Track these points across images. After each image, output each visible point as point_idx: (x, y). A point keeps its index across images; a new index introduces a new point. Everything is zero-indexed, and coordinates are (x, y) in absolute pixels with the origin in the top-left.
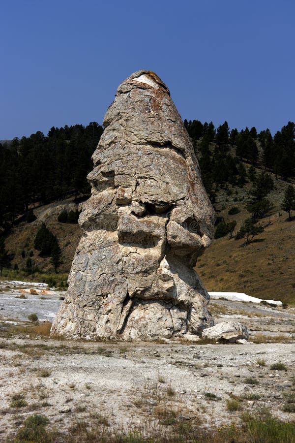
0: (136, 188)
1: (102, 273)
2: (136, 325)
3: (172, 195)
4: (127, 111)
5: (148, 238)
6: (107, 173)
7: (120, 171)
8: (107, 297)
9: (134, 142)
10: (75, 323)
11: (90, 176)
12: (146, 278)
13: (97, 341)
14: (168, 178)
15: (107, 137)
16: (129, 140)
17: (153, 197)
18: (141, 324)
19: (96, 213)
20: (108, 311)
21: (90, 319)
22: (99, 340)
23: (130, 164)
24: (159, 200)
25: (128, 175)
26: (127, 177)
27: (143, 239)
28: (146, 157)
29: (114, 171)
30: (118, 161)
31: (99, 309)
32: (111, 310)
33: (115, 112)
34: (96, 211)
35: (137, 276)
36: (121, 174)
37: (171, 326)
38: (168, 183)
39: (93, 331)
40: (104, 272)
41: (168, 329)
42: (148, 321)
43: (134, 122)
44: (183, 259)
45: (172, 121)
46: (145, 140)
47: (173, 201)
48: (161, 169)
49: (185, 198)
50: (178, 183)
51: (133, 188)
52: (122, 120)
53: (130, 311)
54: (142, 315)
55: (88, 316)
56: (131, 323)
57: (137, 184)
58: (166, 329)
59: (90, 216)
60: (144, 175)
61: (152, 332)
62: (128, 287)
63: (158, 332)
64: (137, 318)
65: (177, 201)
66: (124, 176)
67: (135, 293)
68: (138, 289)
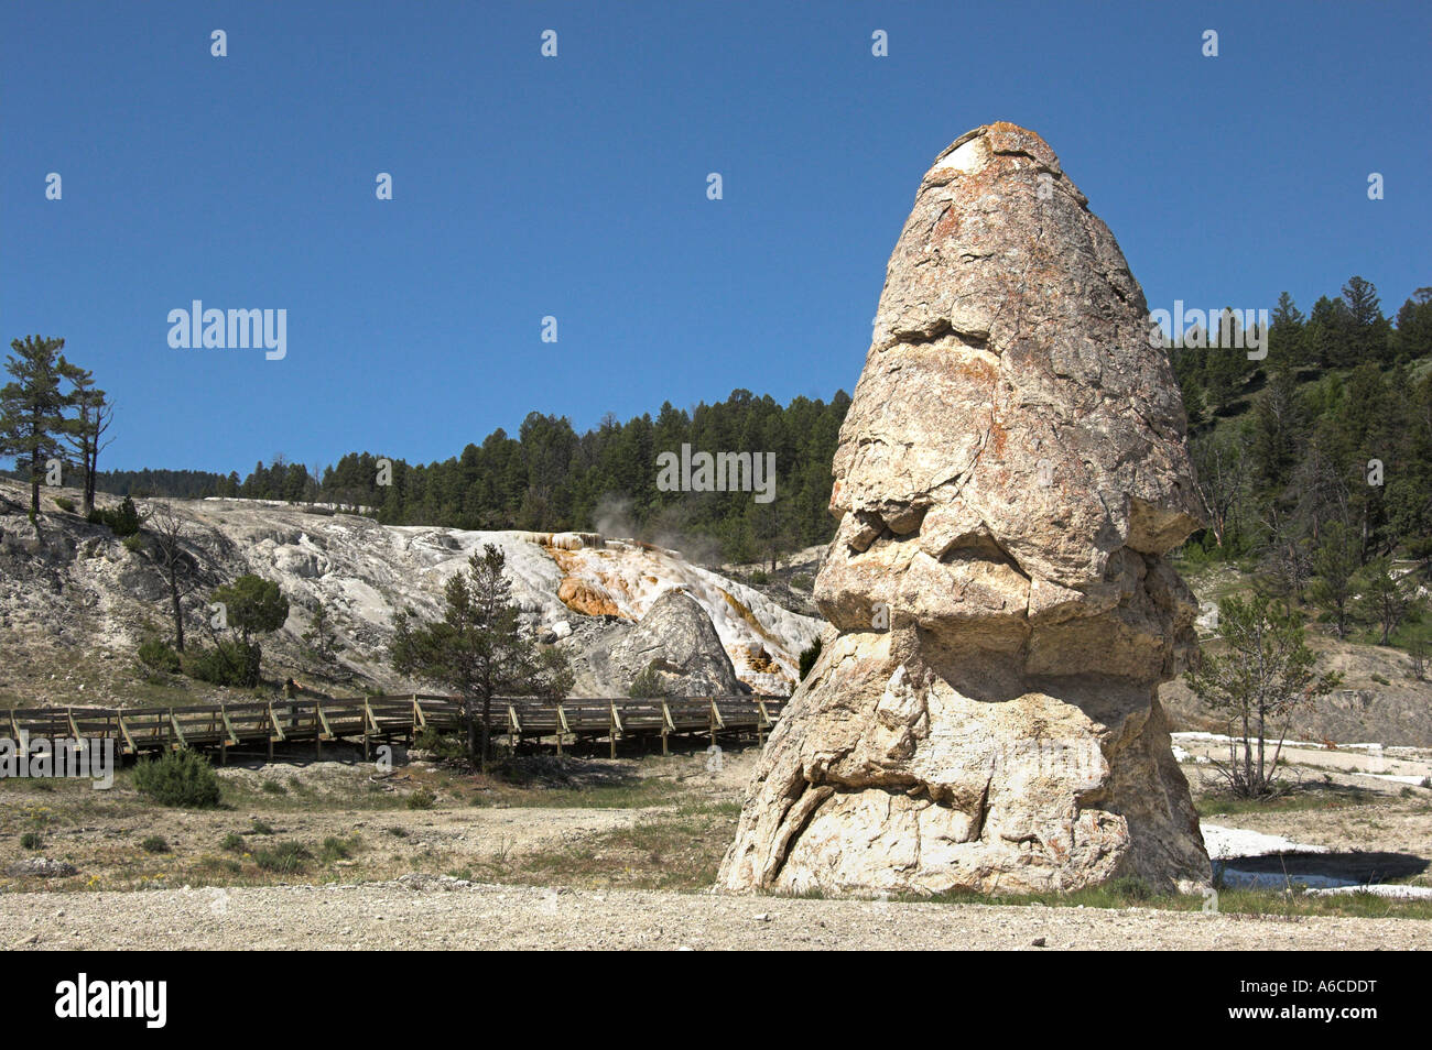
2: (813, 858)
3: (917, 477)
12: (841, 725)
14: (914, 433)
17: (873, 492)
18: (824, 856)
20: (754, 820)
24: (885, 499)
28: (884, 380)
32: (758, 817)
35: (822, 720)
37: (910, 859)
38: (910, 445)
41: (897, 870)
42: (844, 846)
45: (976, 257)
46: (892, 332)
47: (919, 495)
49: (958, 476)
50: (940, 437)
53: (809, 816)
54: (836, 829)
56: (803, 852)
58: (891, 870)
60: (867, 433)
62: (802, 752)
64: (820, 837)
67: (816, 768)
68: (820, 755)
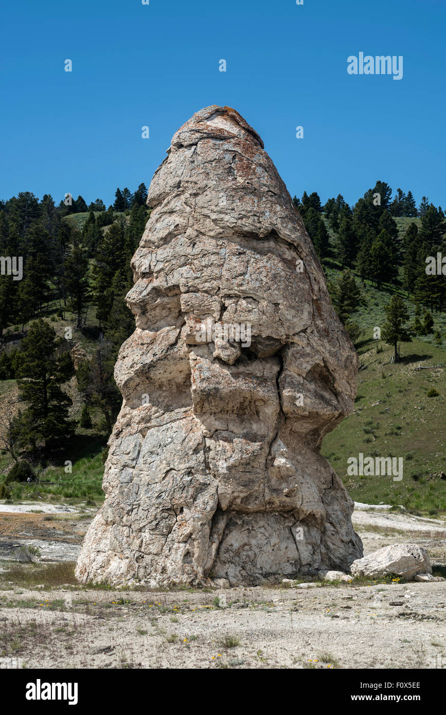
0: (221, 315)
1: (168, 468)
2: (237, 559)
3: (286, 325)
4: (194, 179)
5: (247, 403)
6: (166, 289)
7: (189, 284)
8: (182, 511)
9: (212, 234)
10: (127, 561)
11: (133, 295)
12: (247, 475)
13: (171, 590)
14: (277, 296)
15: (158, 225)
16: (203, 231)
18: (244, 557)
19: (148, 361)
20: (186, 536)
21: (155, 552)
22: (173, 586)
23: (207, 272)
24: (264, 336)
25: (206, 292)
26: (203, 296)
27: (238, 405)
28: (234, 258)
29: (178, 286)
30: (184, 268)
31: (170, 532)
32: (191, 534)
33: (172, 181)
34: (148, 359)
36: (192, 292)
37: (296, 556)
38: (277, 305)
39: (162, 572)
40: (172, 466)
41: (291, 564)
42: (257, 551)
43: (208, 198)
44: (305, 437)
45: (275, 194)
46: (232, 228)
47: (288, 336)
48: (264, 279)
49: (307, 329)
50: (294, 303)
51: (216, 315)
52: (187, 195)
53: (224, 535)
54: (246, 541)
55: (150, 546)
56: (227, 555)
57: (224, 308)
58: (288, 564)
59: (137, 367)
60: (235, 291)
61: (264, 569)
62: (219, 492)
63: (274, 569)
64: (236, 545)
65: (294, 335)
66: (199, 294)
67: (231, 503)
68: (236, 494)
